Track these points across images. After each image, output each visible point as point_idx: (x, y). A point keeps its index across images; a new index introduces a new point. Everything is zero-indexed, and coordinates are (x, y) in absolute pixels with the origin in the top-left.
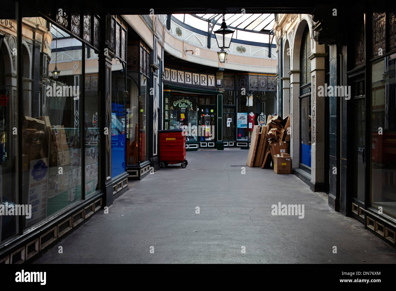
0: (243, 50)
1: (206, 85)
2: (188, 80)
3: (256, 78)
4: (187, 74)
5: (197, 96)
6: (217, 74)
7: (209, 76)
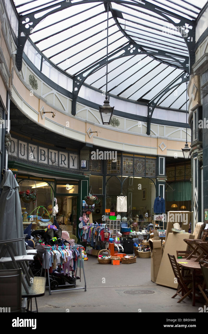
0: (117, 123)
1: (67, 166)
2: (43, 159)
3: (131, 160)
4: (41, 150)
5: (54, 180)
6: (81, 153)
7: (71, 155)
